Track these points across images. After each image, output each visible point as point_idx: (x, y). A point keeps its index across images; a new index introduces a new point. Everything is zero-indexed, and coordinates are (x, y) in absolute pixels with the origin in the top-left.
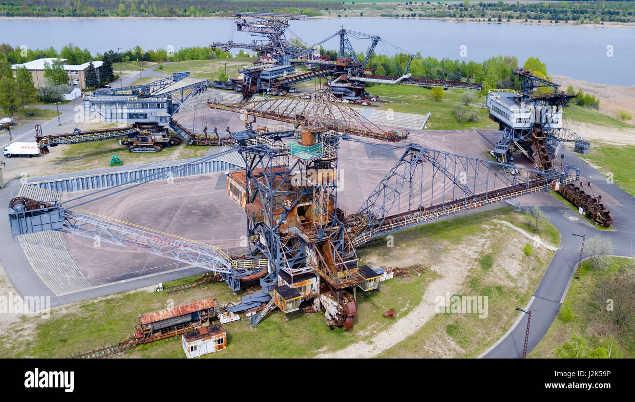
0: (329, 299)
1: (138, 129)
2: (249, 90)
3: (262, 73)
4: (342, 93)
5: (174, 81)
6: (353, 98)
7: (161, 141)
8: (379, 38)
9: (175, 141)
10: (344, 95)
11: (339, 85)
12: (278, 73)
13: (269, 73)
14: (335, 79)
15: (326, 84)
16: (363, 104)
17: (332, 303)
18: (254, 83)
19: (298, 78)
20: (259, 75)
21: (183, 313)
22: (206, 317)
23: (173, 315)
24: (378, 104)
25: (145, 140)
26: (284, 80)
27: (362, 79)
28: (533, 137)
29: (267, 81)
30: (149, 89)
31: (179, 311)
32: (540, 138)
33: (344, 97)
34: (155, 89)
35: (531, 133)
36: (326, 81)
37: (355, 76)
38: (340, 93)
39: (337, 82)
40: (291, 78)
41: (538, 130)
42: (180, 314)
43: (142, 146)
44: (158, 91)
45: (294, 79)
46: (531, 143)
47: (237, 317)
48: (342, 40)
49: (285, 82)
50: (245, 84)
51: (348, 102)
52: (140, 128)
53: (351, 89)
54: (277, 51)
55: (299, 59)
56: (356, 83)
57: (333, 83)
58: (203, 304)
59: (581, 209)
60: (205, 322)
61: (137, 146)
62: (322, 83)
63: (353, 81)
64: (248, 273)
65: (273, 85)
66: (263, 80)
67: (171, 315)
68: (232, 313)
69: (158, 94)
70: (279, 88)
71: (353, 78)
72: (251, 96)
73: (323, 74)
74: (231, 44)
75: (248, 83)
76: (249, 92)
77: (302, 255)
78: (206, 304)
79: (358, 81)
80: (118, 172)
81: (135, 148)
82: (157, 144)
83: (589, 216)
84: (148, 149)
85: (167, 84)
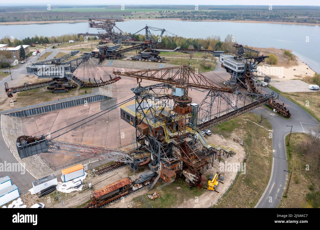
0: (189, 173)
1: (56, 81)
2: (103, 57)
3: (109, 48)
4: (148, 57)
5: (71, 55)
6: (153, 59)
7: (68, 86)
8: (165, 30)
9: (75, 86)
10: (149, 58)
11: (146, 53)
12: (116, 48)
13: (111, 48)
14: (144, 50)
15: (140, 53)
16: (159, 62)
17: (191, 175)
18: (105, 54)
19: (126, 50)
20: (106, 50)
21: (115, 189)
22: (126, 189)
23: (111, 191)
24: (165, 61)
25: (60, 86)
26: (119, 51)
27: (157, 50)
28: (246, 76)
29: (111, 52)
30: (60, 60)
31: (113, 188)
32: (249, 76)
33: (149, 59)
34: (63, 60)
35: (245, 74)
36: (139, 51)
37: (154, 48)
38: (147, 57)
39: (146, 51)
40: (123, 50)
41: (248, 73)
42: (114, 189)
43: (59, 90)
44: (64, 61)
45: (124, 51)
46: (245, 79)
47: (141, 186)
48: (147, 31)
49: (119, 52)
50: (100, 54)
51: (151, 61)
52: (57, 80)
53: (152, 55)
54: (110, 37)
55: (126, 41)
56: (154, 52)
57: (143, 52)
58: (124, 183)
59: (274, 110)
60: (126, 191)
61: (56, 90)
62: (137, 52)
63: (153, 51)
64: (141, 161)
65: (114, 54)
66: (108, 52)
67: (110, 191)
68: (138, 185)
69: (64, 62)
70: (117, 55)
71: (153, 49)
72: (104, 60)
73: (138, 48)
74: (87, 34)
75: (102, 54)
76: (102, 58)
77: (170, 150)
78: (126, 182)
79: (156, 51)
80: (50, 105)
81: (55, 90)
82: (66, 88)
83: (279, 113)
84: (62, 91)
85: (69, 57)
